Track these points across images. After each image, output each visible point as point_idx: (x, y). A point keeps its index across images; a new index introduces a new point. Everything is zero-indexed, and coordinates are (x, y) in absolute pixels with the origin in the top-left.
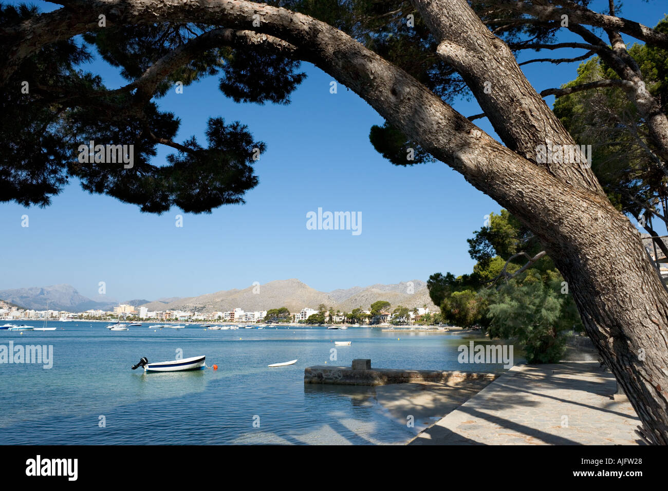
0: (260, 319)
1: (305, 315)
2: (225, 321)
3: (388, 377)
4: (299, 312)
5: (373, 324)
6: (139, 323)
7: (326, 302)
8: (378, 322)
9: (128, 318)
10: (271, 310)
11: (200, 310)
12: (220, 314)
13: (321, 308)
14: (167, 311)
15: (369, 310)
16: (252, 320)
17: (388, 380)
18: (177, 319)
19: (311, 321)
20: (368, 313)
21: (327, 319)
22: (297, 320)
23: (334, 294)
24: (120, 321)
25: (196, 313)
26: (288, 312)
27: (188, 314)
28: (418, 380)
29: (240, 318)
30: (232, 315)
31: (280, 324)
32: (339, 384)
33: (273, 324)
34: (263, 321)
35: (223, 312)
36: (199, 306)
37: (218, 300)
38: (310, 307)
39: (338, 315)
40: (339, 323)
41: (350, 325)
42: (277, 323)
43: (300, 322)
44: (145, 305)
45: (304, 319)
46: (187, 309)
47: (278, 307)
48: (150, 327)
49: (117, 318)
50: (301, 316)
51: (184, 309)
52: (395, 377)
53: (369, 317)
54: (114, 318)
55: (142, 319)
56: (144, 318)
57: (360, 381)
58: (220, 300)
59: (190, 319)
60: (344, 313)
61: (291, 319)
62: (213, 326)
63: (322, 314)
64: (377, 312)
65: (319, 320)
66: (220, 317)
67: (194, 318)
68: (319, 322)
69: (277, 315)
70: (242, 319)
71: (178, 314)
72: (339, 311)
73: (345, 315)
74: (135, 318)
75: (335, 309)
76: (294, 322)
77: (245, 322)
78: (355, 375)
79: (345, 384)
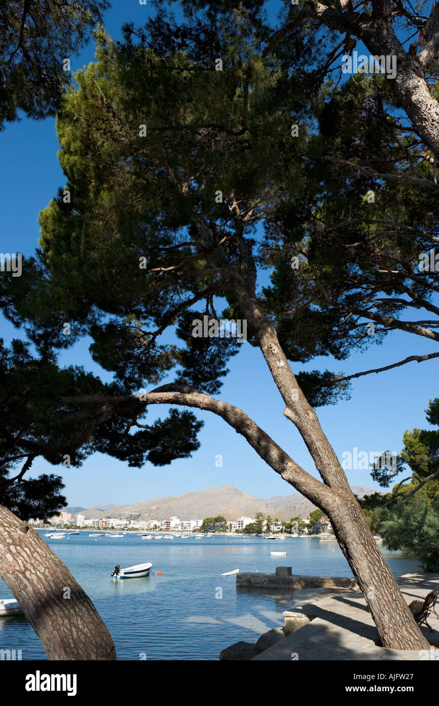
0: (196, 528)
1: (242, 524)
2: (161, 530)
3: (306, 583)
4: (235, 521)
5: (313, 533)
6: (77, 531)
7: (264, 511)
8: (318, 532)
9: (66, 526)
10: (207, 519)
11: (137, 518)
12: (155, 522)
13: (258, 517)
14: (104, 520)
15: (308, 519)
16: (189, 529)
17: (306, 585)
18: (113, 528)
19: (249, 530)
20: (307, 522)
21: (265, 528)
22: (234, 529)
23: (272, 501)
24: (57, 529)
25: (132, 521)
26: (225, 520)
27: (124, 522)
28: (330, 585)
29: (176, 526)
30: (168, 523)
31: (217, 533)
32: (265, 588)
33: (209, 533)
34: (199, 531)
35: (159, 521)
36: (134, 514)
37: (154, 508)
38: (247, 516)
39: (275, 524)
40: (277, 532)
41: (288, 535)
42: (213, 532)
43: (237, 531)
44: (81, 512)
45: (240, 528)
46: (123, 517)
47: (214, 516)
48: (90, 536)
49: (55, 526)
50: (238, 526)
51: (120, 517)
52: (311, 583)
53: (308, 526)
54: (52, 526)
55: (79, 527)
56: (81, 526)
57: (283, 586)
58: (155, 508)
59: (126, 527)
60: (282, 522)
61: (228, 528)
62: (149, 534)
63: (259, 523)
64: (317, 521)
65: (256, 529)
66: (155, 526)
67: (130, 526)
68: (257, 532)
69: (213, 524)
70: (177, 528)
71: (114, 522)
72: (277, 520)
73: (283, 524)
74: (72, 526)
75: (273, 518)
76: (230, 531)
77: (182, 532)
78: (278, 580)
79: (270, 588)
